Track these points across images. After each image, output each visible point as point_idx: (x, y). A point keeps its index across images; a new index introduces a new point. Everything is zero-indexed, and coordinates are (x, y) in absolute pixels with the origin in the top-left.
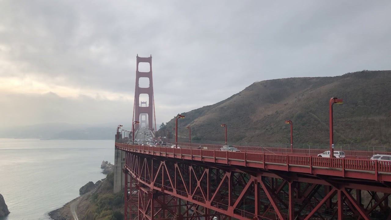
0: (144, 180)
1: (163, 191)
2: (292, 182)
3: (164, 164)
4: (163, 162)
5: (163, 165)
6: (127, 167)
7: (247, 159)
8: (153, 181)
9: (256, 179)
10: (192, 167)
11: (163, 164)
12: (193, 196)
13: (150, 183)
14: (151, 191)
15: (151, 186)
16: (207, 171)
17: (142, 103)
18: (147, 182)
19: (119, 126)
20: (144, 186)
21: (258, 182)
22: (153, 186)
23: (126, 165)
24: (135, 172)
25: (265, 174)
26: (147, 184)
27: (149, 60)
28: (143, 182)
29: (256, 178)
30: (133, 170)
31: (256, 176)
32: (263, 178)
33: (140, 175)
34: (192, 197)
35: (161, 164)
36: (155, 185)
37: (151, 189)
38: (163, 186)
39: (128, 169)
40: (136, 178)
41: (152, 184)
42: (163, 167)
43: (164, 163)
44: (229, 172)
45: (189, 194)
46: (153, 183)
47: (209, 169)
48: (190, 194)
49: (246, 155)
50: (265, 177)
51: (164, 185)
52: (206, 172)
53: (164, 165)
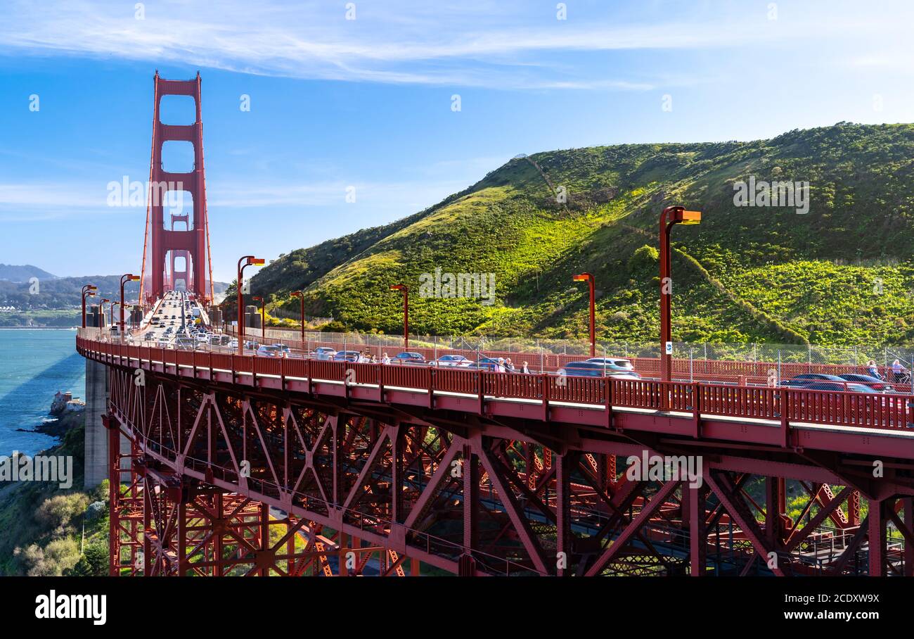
0: (157, 450)
1: (212, 482)
2: (565, 454)
3: (213, 402)
4: (209, 397)
5: (209, 404)
6: (115, 410)
7: (433, 386)
8: (182, 452)
9: (467, 445)
10: (292, 409)
11: (209, 401)
12: (293, 493)
13: (173, 458)
14: (176, 479)
15: (178, 465)
16: (333, 421)
17: (175, 219)
18: (165, 454)
19: (86, 288)
20: (158, 467)
21: (472, 454)
22: (182, 466)
23: (112, 405)
24: (135, 424)
25: (492, 431)
26: (166, 460)
27: (191, 88)
28: (155, 456)
29: (468, 442)
30: (130, 418)
31: (467, 437)
32: (487, 442)
33: (147, 432)
34: (290, 497)
35: (204, 402)
36: (187, 463)
37: (177, 474)
38: (209, 467)
39: (116, 415)
40: (138, 444)
41: (180, 458)
42: (209, 410)
43: (212, 397)
44: (393, 425)
45: (283, 490)
46: (181, 456)
47: (337, 418)
48: (286, 489)
49: (433, 374)
50: (492, 438)
51: (212, 461)
52: (329, 424)
53: (213, 405)
